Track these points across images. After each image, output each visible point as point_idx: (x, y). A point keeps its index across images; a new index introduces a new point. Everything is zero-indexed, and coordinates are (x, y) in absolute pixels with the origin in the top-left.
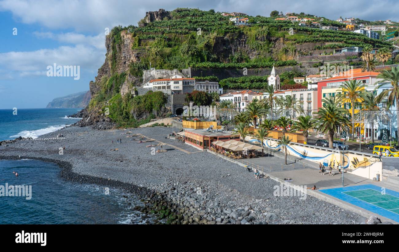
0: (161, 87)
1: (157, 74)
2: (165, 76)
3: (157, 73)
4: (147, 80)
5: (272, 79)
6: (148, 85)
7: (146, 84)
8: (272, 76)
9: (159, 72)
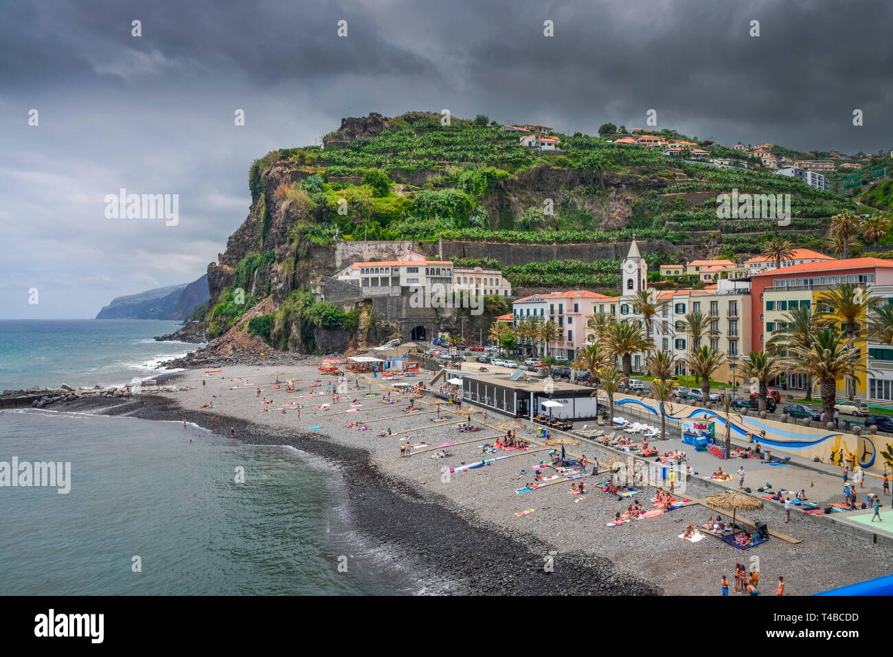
0: (377, 278)
1: (369, 250)
2: (385, 255)
3: (368, 247)
4: (346, 263)
5: (630, 266)
6: (347, 274)
7: (344, 272)
8: (630, 262)
9: (374, 247)
